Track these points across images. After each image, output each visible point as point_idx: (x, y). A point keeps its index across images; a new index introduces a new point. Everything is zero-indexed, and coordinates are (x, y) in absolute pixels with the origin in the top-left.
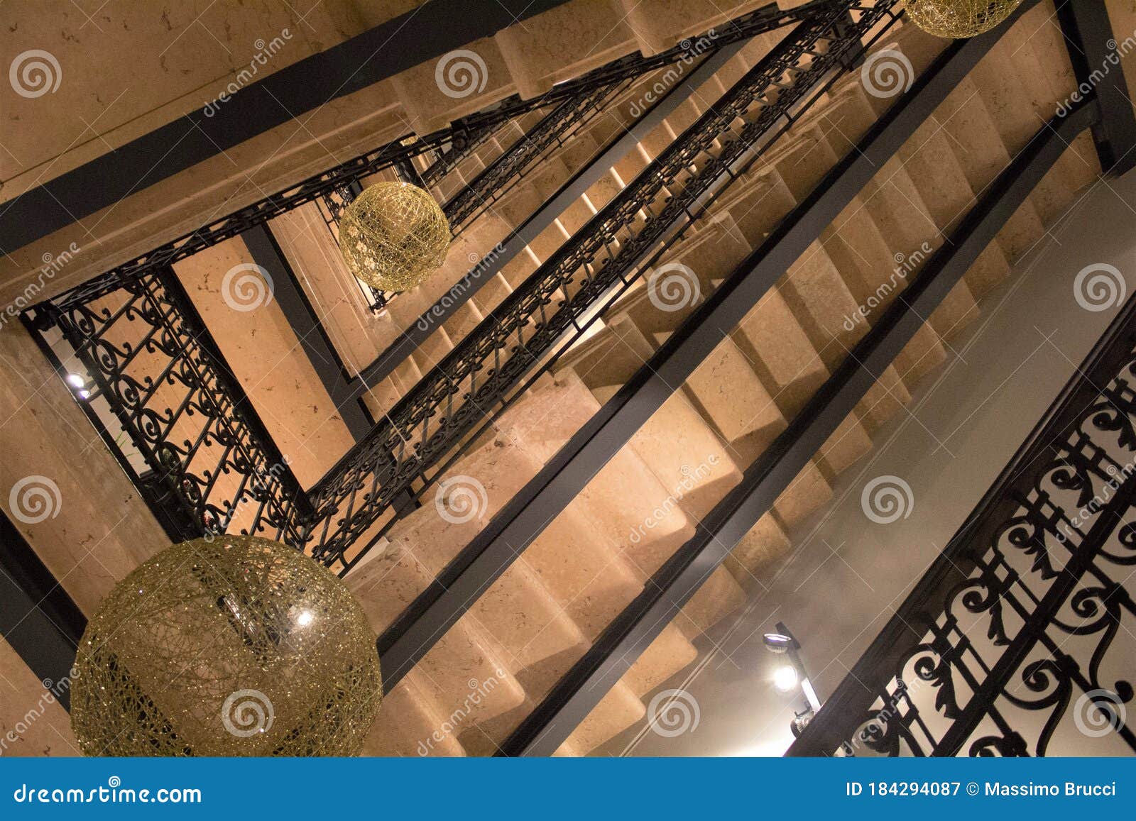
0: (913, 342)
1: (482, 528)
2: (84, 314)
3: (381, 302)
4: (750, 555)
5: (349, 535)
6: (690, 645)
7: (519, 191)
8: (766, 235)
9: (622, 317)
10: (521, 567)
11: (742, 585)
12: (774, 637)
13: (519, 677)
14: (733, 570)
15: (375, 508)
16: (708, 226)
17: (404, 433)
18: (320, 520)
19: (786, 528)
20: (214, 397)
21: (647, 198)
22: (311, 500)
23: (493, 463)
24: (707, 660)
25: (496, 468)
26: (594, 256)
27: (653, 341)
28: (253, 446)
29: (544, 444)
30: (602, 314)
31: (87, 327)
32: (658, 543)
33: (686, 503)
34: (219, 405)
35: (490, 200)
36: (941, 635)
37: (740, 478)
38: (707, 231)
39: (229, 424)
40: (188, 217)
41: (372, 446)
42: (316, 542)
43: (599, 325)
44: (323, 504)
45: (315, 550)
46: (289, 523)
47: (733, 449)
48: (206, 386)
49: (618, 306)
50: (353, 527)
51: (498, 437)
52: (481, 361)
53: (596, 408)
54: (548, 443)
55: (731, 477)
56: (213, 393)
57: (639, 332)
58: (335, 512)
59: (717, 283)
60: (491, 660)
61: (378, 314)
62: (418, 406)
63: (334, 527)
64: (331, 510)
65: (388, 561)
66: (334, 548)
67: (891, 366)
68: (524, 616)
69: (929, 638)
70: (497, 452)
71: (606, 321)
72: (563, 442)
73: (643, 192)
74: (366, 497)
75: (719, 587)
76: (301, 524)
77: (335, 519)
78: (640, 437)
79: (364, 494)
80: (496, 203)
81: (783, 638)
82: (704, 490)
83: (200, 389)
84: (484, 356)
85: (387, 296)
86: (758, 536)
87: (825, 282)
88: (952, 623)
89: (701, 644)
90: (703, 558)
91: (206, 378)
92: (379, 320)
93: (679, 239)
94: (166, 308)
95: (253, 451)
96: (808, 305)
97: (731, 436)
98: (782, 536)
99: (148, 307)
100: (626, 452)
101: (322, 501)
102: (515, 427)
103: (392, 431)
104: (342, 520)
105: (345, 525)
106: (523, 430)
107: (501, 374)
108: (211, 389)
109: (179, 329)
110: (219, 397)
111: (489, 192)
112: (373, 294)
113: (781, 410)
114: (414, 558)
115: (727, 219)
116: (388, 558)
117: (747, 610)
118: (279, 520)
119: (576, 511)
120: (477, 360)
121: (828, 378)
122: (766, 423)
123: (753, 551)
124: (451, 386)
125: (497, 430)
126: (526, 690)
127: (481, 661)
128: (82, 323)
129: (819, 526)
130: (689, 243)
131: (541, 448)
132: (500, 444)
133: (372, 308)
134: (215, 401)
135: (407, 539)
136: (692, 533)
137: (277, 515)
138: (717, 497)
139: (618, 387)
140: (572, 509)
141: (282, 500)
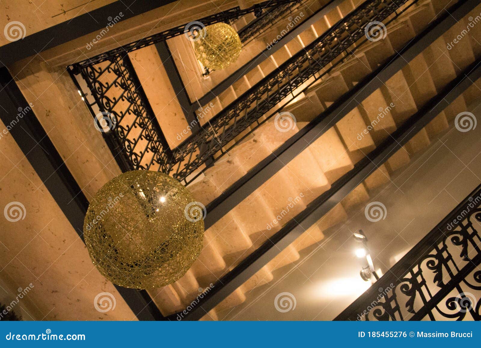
0: (436, 119)
1: (244, 175)
2: (92, 69)
3: (207, 73)
4: (352, 199)
5: (188, 171)
6: (322, 233)
7: (271, 31)
8: (379, 65)
9: (313, 94)
10: (258, 193)
11: (346, 211)
12: (358, 235)
13: (251, 237)
14: (343, 205)
15: (200, 161)
16: (355, 58)
17: (215, 130)
18: (176, 163)
19: (368, 190)
20: (139, 108)
21: (328, 42)
22: (174, 154)
23: (251, 149)
24: (328, 240)
25: (252, 151)
26: (303, 65)
27: (324, 105)
28: (153, 129)
29: (273, 143)
30: (305, 91)
31: (92, 75)
32: (314, 190)
33: (328, 174)
34: (141, 111)
35: (258, 34)
36: (440, 252)
37: (353, 167)
38: (354, 60)
39: (144, 120)
40: (140, 33)
41: (200, 135)
42: (174, 172)
43: (302, 96)
44: (178, 156)
45: (174, 175)
46: (164, 163)
47: (351, 154)
48: (136, 103)
49: (311, 88)
50: (190, 167)
51: (255, 138)
52: (250, 104)
53: (297, 131)
54: (275, 143)
55: (349, 166)
56: (139, 106)
57: (319, 101)
58: (183, 160)
59: (355, 83)
60: (240, 229)
61: (205, 78)
62: (222, 120)
63: (182, 167)
64: (181, 159)
65: (204, 184)
66: (182, 175)
67: (424, 128)
68: (256, 213)
69: (434, 252)
70: (254, 144)
71: (306, 94)
72: (282, 143)
73: (327, 39)
74: (197, 156)
75: (337, 211)
76: (169, 163)
77: (183, 163)
78: (313, 145)
79: (197, 154)
80: (261, 35)
81: (361, 237)
82: (337, 170)
83: (134, 104)
84: (252, 102)
85: (210, 70)
86: (356, 192)
87: (401, 89)
88: (445, 248)
89: (326, 233)
90: (333, 198)
91: (136, 100)
92: (206, 80)
93: (341, 62)
94: (123, 68)
95: (152, 132)
96: (392, 98)
97: (351, 149)
98: (366, 194)
99: (116, 68)
100: (307, 150)
101: (178, 155)
102: (262, 134)
103: (210, 129)
104: (186, 164)
105: (187, 166)
106: (265, 136)
107: (258, 111)
108: (138, 104)
109: (128, 78)
110: (141, 108)
111: (258, 30)
112: (205, 68)
113: (374, 140)
114: (215, 184)
115: (363, 56)
116: (204, 182)
117: (347, 222)
118: (160, 162)
119: (283, 173)
120: (248, 103)
121: (396, 130)
122: (367, 146)
123: (353, 198)
124: (236, 113)
125: (254, 135)
126: (253, 242)
127: (236, 229)
128: (91, 73)
129: (382, 191)
130: (345, 65)
131: (272, 144)
132: (255, 141)
133: (203, 75)
134: (139, 109)
135: (212, 176)
136: (329, 187)
137: (159, 159)
138: (341, 174)
139: (307, 123)
140: (281, 172)
141: (162, 153)
